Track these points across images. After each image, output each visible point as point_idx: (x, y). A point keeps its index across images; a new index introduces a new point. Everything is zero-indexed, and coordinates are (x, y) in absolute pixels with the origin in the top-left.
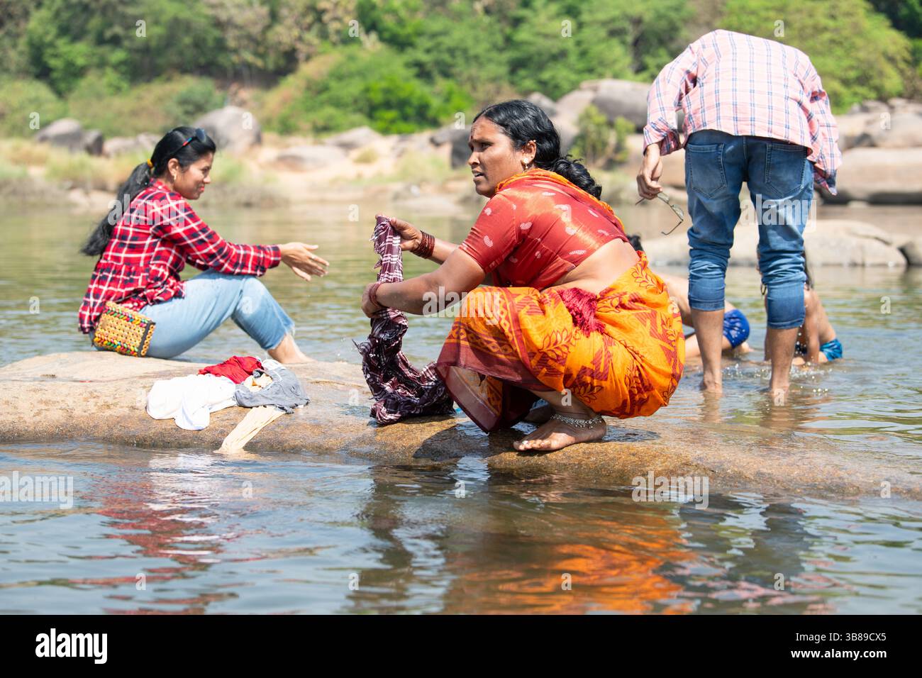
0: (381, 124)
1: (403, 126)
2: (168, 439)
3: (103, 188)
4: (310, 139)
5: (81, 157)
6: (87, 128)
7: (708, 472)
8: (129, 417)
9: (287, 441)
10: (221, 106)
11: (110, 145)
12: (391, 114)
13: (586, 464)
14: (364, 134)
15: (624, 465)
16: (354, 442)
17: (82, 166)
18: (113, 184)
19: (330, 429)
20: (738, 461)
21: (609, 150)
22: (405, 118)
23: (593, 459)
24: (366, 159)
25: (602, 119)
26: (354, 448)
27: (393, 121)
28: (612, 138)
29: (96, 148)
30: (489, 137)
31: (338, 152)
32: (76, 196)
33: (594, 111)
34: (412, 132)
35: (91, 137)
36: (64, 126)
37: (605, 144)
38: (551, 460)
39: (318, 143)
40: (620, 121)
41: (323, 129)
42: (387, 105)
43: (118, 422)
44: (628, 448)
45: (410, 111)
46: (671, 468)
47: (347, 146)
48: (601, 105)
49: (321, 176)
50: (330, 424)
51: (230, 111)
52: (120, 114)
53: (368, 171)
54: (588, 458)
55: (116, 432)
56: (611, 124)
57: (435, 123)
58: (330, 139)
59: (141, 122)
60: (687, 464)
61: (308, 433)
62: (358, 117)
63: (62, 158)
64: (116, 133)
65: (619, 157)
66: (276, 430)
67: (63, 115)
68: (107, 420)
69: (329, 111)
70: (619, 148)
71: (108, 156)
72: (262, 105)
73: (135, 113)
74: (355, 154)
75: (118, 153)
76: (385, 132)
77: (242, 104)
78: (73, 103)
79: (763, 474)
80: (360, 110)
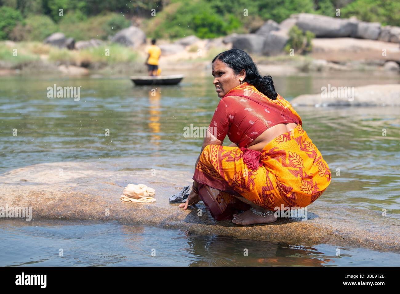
0: (200, 34)
1: (211, 35)
2: (77, 217)
3: (74, 64)
4: (168, 41)
5: (65, 50)
6: (68, 37)
7: (341, 239)
8: (59, 205)
9: (134, 218)
10: (128, 26)
11: (78, 44)
12: (205, 30)
13: (281, 233)
14: (192, 39)
15: (299, 235)
16: (168, 219)
17: (65, 54)
18: (79, 62)
19: (156, 212)
20: (356, 233)
21: (304, 46)
22: (211, 31)
23: (284, 230)
24: (194, 50)
25: (300, 32)
26: (167, 222)
27: (206, 33)
28: (304, 40)
29: (71, 47)
30: (223, 70)
31: (181, 47)
32: (62, 68)
33: (296, 28)
34: (214, 38)
35: (69, 41)
36: (57, 36)
37: (301, 43)
38: (263, 231)
39: (172, 43)
40: (309, 33)
41: (174, 37)
42: (203, 26)
43: (53, 208)
44: (302, 225)
45: (214, 28)
46: (323, 236)
47: (185, 45)
48: (300, 25)
49: (173, 58)
50: (156, 209)
51: (132, 29)
52: (82, 30)
53: (194, 56)
54: (282, 230)
55: (52, 213)
56: (304, 34)
57: (225, 34)
58: (177, 41)
59: (92, 34)
60: (331, 234)
61: (145, 214)
62: (190, 31)
63: (55, 51)
64: (81, 39)
65: (308, 49)
66: (130, 212)
67: (57, 31)
68: (48, 206)
69: (177, 28)
70: (308, 45)
71: (77, 49)
72: (146, 26)
73: (89, 30)
74: (188, 48)
75: (82, 48)
76: (202, 38)
77: (138, 26)
78: (62, 26)
79: (368, 240)
80: (190, 28)
